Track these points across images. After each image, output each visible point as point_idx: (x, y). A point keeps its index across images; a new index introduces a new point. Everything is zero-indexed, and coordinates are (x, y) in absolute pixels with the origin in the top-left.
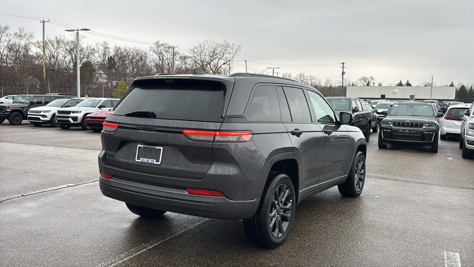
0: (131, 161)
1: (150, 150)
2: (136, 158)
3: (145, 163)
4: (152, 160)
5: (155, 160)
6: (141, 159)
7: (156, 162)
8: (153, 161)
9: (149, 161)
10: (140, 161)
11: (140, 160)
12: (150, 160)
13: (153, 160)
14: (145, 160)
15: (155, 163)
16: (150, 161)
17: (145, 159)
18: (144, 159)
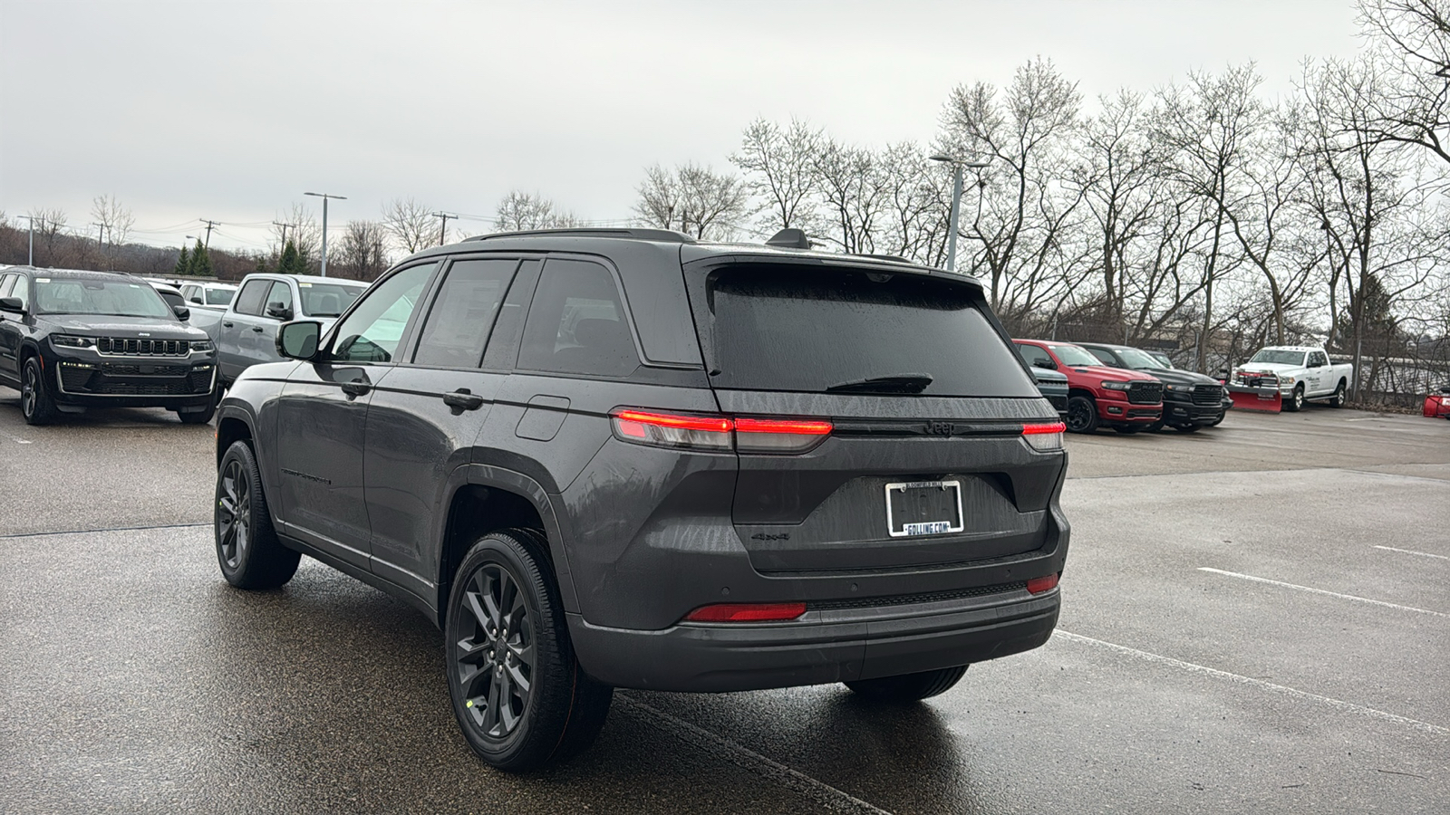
0: (875, 541)
1: (924, 493)
2: (891, 528)
3: (920, 537)
4: (938, 523)
5: (948, 523)
6: (906, 526)
7: (952, 527)
8: (945, 526)
9: (933, 527)
10: (905, 533)
11: (902, 530)
12: (934, 524)
13: (942, 523)
14: (921, 527)
15: (950, 530)
16: (935, 527)
17: (919, 524)
18: (916, 524)
